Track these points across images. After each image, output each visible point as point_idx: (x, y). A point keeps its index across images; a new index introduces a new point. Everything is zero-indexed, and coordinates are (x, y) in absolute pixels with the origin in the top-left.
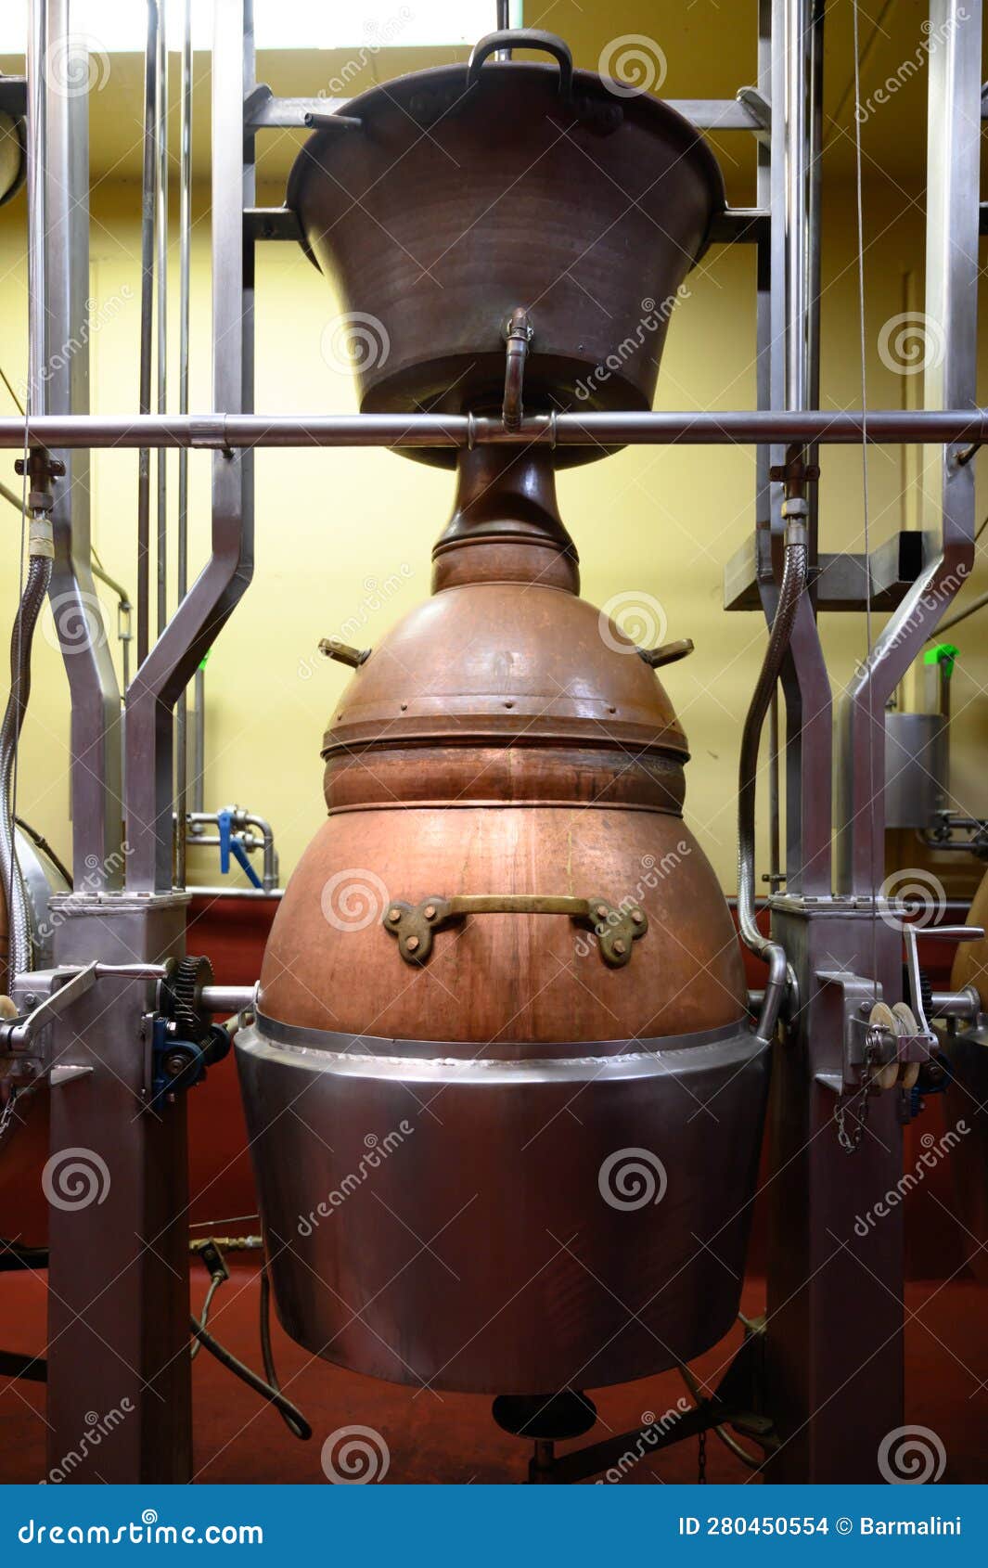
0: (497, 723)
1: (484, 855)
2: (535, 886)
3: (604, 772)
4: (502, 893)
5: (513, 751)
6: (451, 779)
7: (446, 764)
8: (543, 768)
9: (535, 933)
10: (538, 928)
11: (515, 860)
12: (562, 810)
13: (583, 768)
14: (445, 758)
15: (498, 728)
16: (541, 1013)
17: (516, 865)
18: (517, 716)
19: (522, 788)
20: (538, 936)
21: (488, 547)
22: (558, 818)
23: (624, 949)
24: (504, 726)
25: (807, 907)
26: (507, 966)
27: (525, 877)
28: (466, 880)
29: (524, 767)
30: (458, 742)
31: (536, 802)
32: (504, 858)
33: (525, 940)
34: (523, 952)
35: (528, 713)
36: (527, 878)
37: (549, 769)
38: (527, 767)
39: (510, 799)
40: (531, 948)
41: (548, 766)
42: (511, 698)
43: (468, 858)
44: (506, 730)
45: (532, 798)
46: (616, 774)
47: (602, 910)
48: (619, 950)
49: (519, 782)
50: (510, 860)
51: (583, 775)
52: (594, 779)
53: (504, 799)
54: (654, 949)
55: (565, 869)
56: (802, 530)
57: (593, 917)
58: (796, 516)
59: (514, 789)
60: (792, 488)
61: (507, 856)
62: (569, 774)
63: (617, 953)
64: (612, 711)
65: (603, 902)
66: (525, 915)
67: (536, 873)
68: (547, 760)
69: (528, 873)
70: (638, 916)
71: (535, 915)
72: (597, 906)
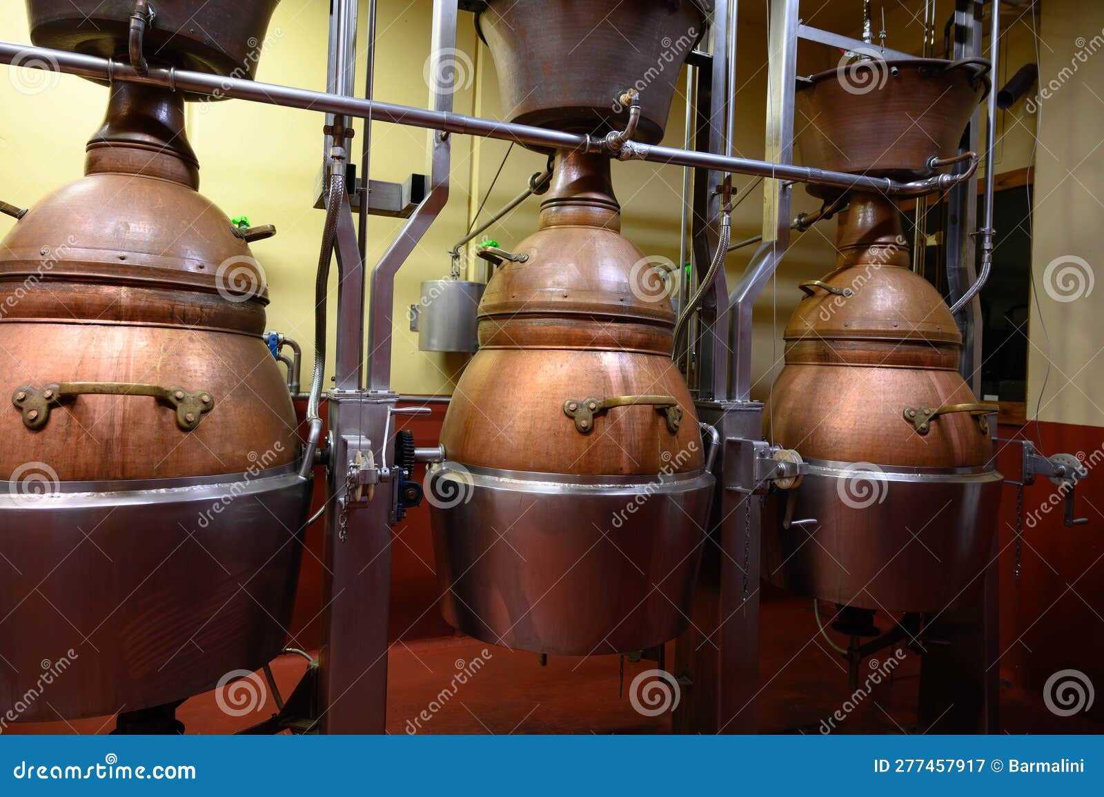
0: (111, 269)
1: (95, 356)
2: (131, 378)
3: (192, 306)
4: (106, 381)
5: (124, 289)
6: (75, 304)
7: (72, 294)
8: (146, 301)
9: (127, 408)
10: (131, 405)
11: (118, 360)
12: (159, 330)
13: (177, 303)
14: (72, 290)
15: (113, 272)
16: (129, 461)
17: (118, 364)
18: (128, 265)
19: (130, 314)
20: (130, 410)
21: (125, 150)
22: (156, 334)
23: (193, 419)
24: (118, 272)
25: (338, 396)
26: (105, 430)
27: (124, 372)
28: (79, 373)
29: (131, 299)
30: (83, 280)
31: (139, 323)
32: (110, 360)
33: (120, 413)
34: (118, 420)
35: (137, 265)
36: (126, 373)
37: (151, 302)
38: (134, 299)
39: (121, 320)
40: (124, 418)
41: (149, 300)
42: (124, 254)
43: (83, 357)
44: (118, 274)
45: (137, 320)
46: (201, 308)
47: (179, 394)
48: (189, 420)
49: (127, 310)
50: (115, 361)
51: (176, 307)
52: (185, 310)
53: (116, 320)
54: (218, 419)
55: (155, 367)
56: (341, 167)
57: (172, 398)
58: (339, 158)
59: (124, 314)
60: (336, 140)
61: (112, 358)
62: (166, 306)
63: (189, 422)
64: (201, 267)
65: (180, 389)
66: (122, 396)
67: (133, 369)
68: (149, 295)
69: (128, 369)
70: (206, 398)
71: (129, 396)
72: (175, 391)
